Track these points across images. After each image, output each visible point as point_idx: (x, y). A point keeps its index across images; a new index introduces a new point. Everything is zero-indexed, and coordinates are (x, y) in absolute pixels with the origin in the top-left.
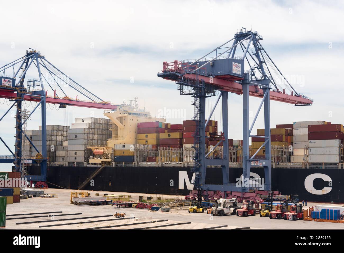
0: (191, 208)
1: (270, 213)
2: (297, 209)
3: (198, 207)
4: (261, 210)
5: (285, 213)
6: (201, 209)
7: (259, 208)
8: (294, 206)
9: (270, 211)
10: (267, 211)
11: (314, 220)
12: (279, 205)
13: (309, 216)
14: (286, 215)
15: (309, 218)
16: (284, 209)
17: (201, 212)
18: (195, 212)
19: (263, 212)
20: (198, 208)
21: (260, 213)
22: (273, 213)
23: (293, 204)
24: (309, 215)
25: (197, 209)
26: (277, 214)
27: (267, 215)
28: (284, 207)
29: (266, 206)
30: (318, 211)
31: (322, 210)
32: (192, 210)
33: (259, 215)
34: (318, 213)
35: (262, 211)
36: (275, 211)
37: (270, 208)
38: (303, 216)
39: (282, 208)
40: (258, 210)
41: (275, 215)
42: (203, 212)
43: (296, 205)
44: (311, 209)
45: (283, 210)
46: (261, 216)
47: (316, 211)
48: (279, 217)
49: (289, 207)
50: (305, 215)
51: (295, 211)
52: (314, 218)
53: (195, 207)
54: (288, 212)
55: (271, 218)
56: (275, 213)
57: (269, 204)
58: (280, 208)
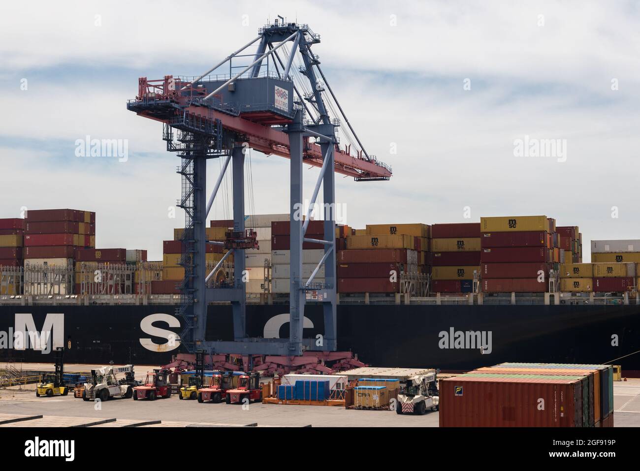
0: (41, 387)
1: (198, 392)
2: (249, 381)
3: (57, 385)
4: (181, 386)
5: (227, 391)
6: (62, 389)
7: (177, 383)
8: (244, 377)
9: (198, 388)
10: (193, 388)
11: (281, 403)
12: (217, 376)
13: (271, 396)
14: (229, 394)
15: (272, 398)
16: (226, 383)
17: (62, 395)
18: (50, 394)
19: (185, 390)
20: (55, 387)
21: (179, 392)
22: (205, 392)
23: (243, 373)
24: (272, 393)
25: (54, 389)
26: (213, 393)
27: (193, 397)
28: (226, 380)
29: (191, 379)
30: (289, 385)
31: (297, 382)
32: (44, 391)
33: (177, 396)
34: (289, 388)
35: (183, 388)
36: (208, 387)
37: (200, 383)
38: (261, 396)
39: (222, 383)
40: (176, 387)
41: (209, 395)
42: (65, 393)
43: (248, 374)
44: (276, 382)
45: (224, 385)
46: (181, 398)
47: (286, 385)
48: (216, 398)
49: (235, 379)
50: (264, 394)
51: (247, 386)
52: (281, 399)
53: (49, 385)
54: (233, 388)
55: (201, 401)
56: (208, 392)
57: (197, 374)
58: (218, 381)
